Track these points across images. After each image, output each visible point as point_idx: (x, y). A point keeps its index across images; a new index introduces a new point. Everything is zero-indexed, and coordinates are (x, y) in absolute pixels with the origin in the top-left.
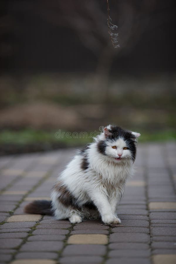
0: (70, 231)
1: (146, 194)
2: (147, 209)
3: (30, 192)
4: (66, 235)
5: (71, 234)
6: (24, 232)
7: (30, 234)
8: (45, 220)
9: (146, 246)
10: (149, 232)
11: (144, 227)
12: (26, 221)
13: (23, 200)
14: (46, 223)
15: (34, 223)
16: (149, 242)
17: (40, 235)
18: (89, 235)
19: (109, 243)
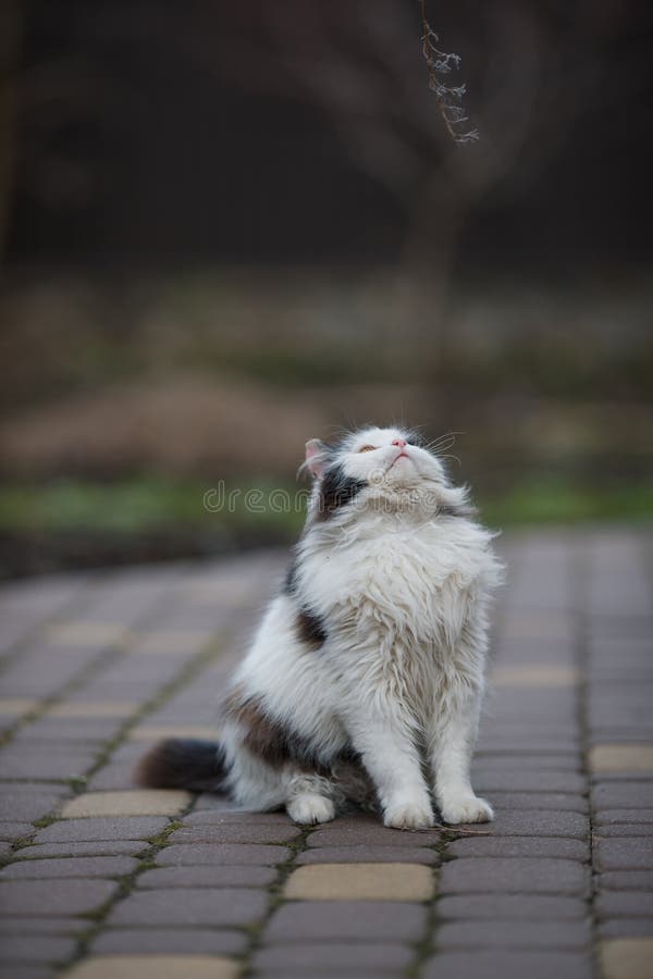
0: (295, 852)
1: (581, 714)
2: (584, 770)
3: (150, 708)
4: (278, 867)
5: (298, 860)
6: (124, 854)
7: (147, 864)
8: (203, 813)
9: (575, 907)
10: (588, 857)
11: (569, 837)
12: (132, 816)
13: (122, 738)
14: (205, 824)
15: (161, 824)
16: (588, 894)
17: (183, 865)
18: (364, 866)
19: (438, 897)
